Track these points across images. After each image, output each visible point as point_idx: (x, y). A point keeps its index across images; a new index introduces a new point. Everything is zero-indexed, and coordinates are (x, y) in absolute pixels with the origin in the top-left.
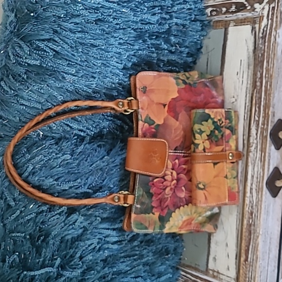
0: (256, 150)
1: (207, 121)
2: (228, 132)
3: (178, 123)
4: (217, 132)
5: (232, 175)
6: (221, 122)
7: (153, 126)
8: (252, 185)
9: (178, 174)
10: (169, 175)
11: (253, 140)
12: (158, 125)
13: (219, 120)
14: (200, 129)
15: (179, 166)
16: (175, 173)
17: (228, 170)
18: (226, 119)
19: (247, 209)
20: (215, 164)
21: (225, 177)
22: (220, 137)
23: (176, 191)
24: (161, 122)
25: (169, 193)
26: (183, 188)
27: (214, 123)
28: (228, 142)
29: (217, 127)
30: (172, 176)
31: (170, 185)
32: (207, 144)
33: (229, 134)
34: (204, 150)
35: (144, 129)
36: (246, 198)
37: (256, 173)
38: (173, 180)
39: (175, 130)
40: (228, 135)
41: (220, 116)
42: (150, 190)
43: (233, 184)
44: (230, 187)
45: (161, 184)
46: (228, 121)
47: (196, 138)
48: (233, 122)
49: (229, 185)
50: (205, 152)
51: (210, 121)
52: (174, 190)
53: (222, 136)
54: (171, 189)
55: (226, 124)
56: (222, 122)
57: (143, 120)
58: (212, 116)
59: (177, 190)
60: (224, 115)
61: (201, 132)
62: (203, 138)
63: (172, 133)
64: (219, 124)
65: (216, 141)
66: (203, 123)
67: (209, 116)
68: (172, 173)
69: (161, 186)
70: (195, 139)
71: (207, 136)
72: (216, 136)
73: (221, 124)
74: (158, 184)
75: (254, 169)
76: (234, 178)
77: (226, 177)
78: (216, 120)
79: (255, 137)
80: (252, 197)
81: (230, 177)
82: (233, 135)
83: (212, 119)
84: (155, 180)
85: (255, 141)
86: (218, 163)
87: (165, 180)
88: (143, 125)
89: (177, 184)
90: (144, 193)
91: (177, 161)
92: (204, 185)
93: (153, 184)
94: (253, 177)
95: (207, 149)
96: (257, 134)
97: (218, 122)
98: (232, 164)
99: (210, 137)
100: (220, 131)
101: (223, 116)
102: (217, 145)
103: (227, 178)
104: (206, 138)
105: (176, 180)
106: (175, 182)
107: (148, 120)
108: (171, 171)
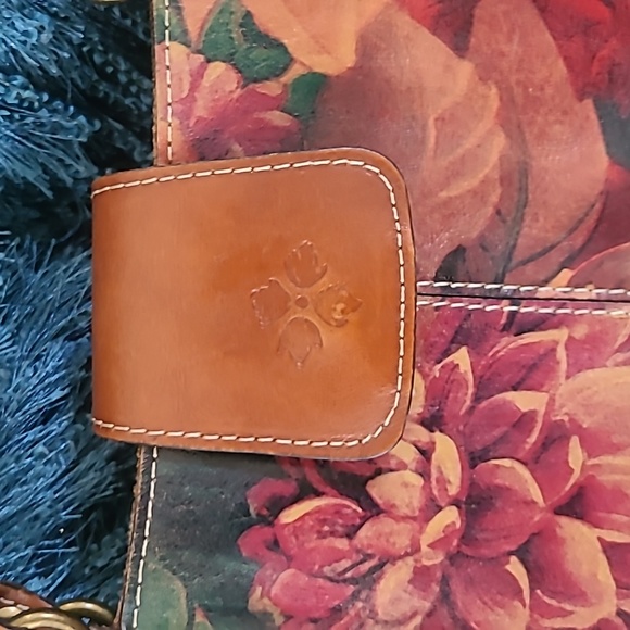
3: (465, 69)
7: (272, 88)
9: (473, 459)
10: (403, 466)
12: (317, 84)
15: (477, 399)
16: (447, 453)
23: (457, 587)
24: (338, 59)
25: (405, 608)
26: (515, 567)
30: (424, 473)
31: (415, 549)
35: (201, 109)
38: (432, 508)
39: (440, 119)
42: (246, 594)
45: (342, 544)
52: (445, 581)
54: (421, 576)
57: (193, 31)
59: (470, 583)
63: (423, 142)
68: (426, 453)
69: (339, 556)
74: (313, 542)
84: (290, 516)
87: (373, 510)
88: (197, 76)
89: (466, 537)
90: (199, 618)
91: (462, 357)
93: (275, 545)
105: (455, 502)
106: (450, 516)
107: (236, 33)
108: (422, 435)
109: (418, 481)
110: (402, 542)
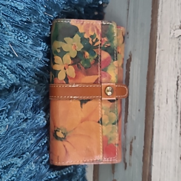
1: (72, 37)
2: (105, 55)
4: (87, 54)
5: (110, 119)
6: (94, 40)
13: (92, 37)
14: (61, 49)
17: (103, 111)
18: (102, 36)
20: (83, 102)
21: (99, 122)
22: (92, 61)
27: (83, 40)
28: (105, 70)
29: (89, 47)
32: (71, 71)
33: (108, 58)
34: (67, 79)
40: (105, 60)
41: (93, 30)
43: (112, 132)
44: (106, 137)
46: (106, 39)
47: (56, 61)
48: (115, 42)
49: (104, 134)
50: (67, 83)
51: (77, 36)
53: (96, 60)
55: (103, 44)
56: (97, 40)
58: (81, 30)
60: (100, 31)
61: (63, 53)
62: (65, 62)
64: (91, 42)
65: (85, 68)
66: (65, 39)
67: (76, 30)
70: (54, 63)
71: (72, 58)
72: (87, 61)
73: (94, 43)
76: (114, 124)
77: (101, 122)
78: (86, 36)
81: (106, 123)
82: (114, 60)
83: (81, 35)
86: (89, 100)
92: (64, 134)
95: (71, 78)
97: (91, 39)
98: (111, 103)
99: (76, 61)
100: (92, 53)
101: (98, 30)
102: (87, 74)
103: (101, 124)
104: (70, 62)
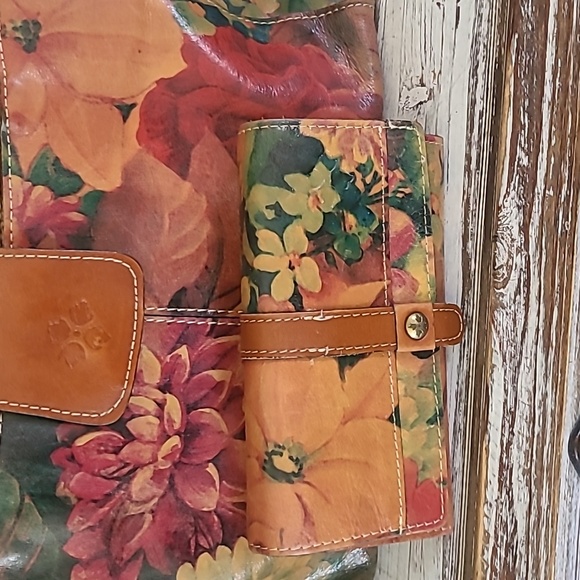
0: (521, 299)
1: (308, 172)
2: (399, 221)
3: (187, 186)
4: (351, 219)
5: (420, 408)
6: (368, 180)
7: (72, 200)
8: (506, 448)
9: (188, 408)
10: (147, 413)
11: (510, 256)
12: (99, 196)
13: (361, 168)
14: (277, 207)
15: (192, 374)
16: (173, 405)
17: (401, 386)
18: (389, 168)
19: (488, 555)
20: (346, 362)
21: (390, 419)
22: (365, 240)
23: (178, 480)
24: (110, 182)
25: (148, 494)
26: (211, 469)
27: (338, 179)
28: (400, 265)
29: (354, 199)
30: (160, 417)
31: (155, 460)
32: (309, 274)
33: (407, 229)
34: (297, 298)
35: (29, 212)
36: (484, 509)
37: (524, 398)
38: (165, 436)
39: (172, 214)
40: (400, 235)
41: (363, 149)
42: (55, 485)
43: (427, 446)
44: (412, 461)
45: (111, 457)
46: (399, 174)
47: (262, 246)
48: (424, 180)
49: (407, 454)
50: (300, 309)
51: (320, 170)
52: (172, 477)
53: (377, 237)
54: (157, 475)
55: (393, 188)
56: (376, 179)
57: (25, 169)
58: (331, 152)
59: (186, 478)
60: (384, 149)
61: (282, 221)
62: (290, 249)
63: (162, 226)
64: (360, 185)
65: (348, 262)
66: (288, 178)
67: (317, 150)
68: (161, 405)
69: (110, 464)
70: (257, 252)
71: (308, 234)
72: (350, 240)
73: (368, 187)
74: (95, 455)
75: (515, 380)
76: (430, 422)
77: (395, 418)
78: (346, 168)
79: (519, 239)
80: (511, 503)
81: (411, 420)
82: (423, 234)
83: (331, 163)
84: (81, 442)
85: (519, 261)
86: (363, 356)
87: (130, 438)
88: (27, 194)
89: (183, 454)
90: (27, 500)
91: (183, 351)
93: (72, 458)
94: (510, 414)
95: (310, 294)
96: (524, 229)
97: (359, 175)
98: (422, 362)
99: (321, 241)
100: (366, 218)
101: (377, 149)
102: (354, 279)
103: (399, 425)
104: (305, 245)
105: (178, 433)
106: (175, 441)
107: (50, 169)
108: (159, 395)
109: (157, 421)
110: (147, 456)
